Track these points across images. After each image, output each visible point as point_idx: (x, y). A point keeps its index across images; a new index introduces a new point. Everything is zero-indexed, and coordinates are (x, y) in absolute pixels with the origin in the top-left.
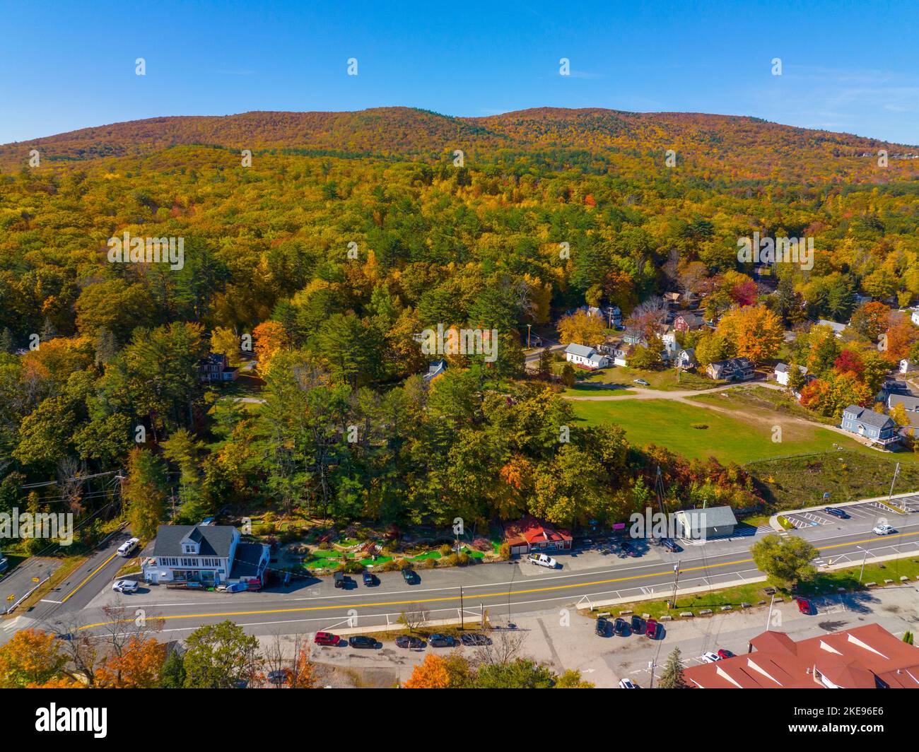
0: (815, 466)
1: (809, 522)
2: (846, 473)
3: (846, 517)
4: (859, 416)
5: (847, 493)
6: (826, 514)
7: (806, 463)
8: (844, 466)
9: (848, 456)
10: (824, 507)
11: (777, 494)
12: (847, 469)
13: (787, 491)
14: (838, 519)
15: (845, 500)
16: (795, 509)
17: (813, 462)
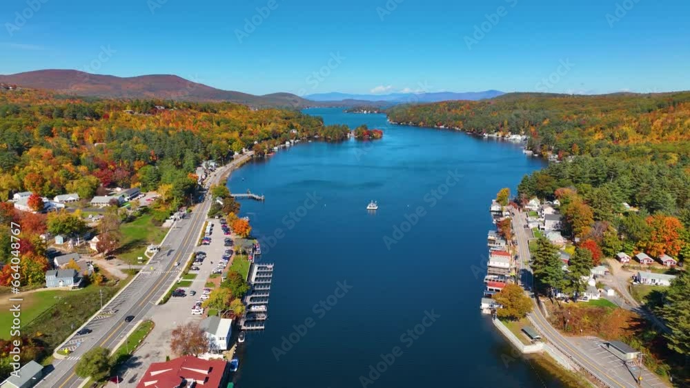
0: (56, 314)
1: (75, 345)
2: (73, 309)
3: (90, 331)
4: (56, 275)
5: (80, 320)
6: (79, 336)
7: (50, 315)
8: (70, 306)
9: (67, 299)
10: (75, 333)
11: (46, 340)
12: (72, 307)
13: (51, 336)
14: (87, 334)
15: (82, 324)
16: (61, 343)
17: (53, 312)
